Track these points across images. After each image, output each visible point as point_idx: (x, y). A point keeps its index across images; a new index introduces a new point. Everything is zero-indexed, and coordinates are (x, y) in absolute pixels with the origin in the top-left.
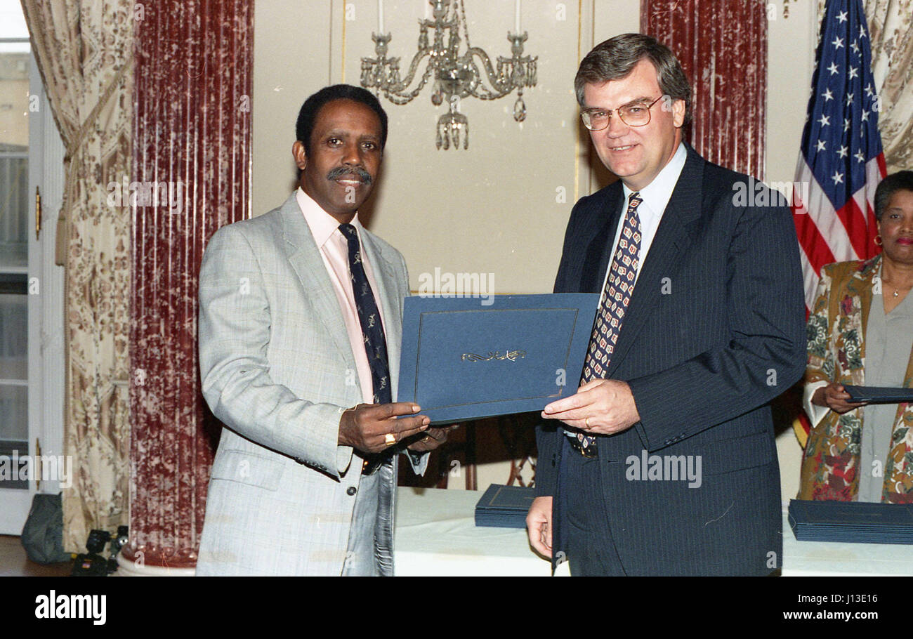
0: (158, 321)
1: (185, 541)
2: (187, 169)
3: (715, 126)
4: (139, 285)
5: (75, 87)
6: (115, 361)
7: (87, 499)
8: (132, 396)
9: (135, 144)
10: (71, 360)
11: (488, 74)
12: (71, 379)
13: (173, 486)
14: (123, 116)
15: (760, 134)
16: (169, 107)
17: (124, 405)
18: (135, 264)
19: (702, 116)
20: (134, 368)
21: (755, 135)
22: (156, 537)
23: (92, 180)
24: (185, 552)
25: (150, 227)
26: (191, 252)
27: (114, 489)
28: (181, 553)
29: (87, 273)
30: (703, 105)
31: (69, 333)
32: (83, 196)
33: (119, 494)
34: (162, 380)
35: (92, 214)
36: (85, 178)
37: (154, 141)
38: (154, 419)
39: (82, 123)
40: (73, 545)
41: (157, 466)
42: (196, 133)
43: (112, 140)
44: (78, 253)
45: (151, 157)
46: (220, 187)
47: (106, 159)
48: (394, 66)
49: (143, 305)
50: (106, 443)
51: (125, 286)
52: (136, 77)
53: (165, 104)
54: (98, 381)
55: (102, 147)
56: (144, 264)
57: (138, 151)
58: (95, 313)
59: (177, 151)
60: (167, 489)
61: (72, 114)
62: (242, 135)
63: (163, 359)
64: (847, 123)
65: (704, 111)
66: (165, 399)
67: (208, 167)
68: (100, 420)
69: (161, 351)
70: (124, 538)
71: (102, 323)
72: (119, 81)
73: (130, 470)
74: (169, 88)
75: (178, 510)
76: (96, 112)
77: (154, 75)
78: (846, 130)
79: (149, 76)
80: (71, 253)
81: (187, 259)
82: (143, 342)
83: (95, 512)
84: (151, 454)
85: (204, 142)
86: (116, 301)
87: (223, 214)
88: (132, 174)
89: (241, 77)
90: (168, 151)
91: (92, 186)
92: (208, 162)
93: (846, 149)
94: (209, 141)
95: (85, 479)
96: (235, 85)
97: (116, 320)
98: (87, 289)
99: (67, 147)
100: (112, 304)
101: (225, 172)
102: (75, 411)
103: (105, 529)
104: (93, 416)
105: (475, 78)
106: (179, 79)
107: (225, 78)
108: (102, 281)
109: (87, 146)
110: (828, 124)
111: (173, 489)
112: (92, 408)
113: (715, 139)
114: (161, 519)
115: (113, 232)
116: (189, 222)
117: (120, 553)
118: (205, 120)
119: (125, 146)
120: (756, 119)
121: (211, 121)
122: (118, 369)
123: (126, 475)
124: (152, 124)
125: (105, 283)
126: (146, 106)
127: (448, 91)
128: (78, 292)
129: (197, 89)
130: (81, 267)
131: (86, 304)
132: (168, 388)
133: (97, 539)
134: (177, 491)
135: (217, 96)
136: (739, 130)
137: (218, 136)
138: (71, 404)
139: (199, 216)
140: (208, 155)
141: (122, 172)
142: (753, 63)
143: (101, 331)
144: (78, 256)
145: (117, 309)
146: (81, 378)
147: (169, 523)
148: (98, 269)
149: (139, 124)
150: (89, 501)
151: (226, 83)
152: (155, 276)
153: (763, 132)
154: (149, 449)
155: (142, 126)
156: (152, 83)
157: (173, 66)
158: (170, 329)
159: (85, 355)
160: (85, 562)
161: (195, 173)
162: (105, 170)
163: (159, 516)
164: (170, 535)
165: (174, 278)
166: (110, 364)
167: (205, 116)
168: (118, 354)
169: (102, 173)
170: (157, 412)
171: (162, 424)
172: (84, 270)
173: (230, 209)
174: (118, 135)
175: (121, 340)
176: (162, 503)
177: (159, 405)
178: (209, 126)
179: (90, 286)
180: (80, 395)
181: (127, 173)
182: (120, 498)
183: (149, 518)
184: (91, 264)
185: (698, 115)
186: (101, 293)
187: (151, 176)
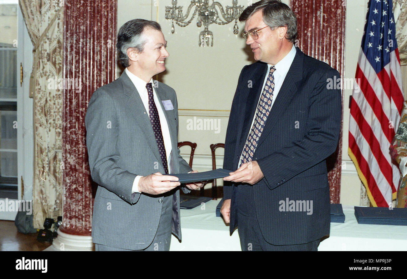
0: (75, 123)
1: (87, 223)
2: (88, 55)
3: (323, 36)
4: (66, 107)
5: (38, 19)
6: (56, 140)
7: (44, 204)
8: (63, 157)
9: (65, 44)
10: (36, 140)
11: (222, 14)
12: (36, 148)
13: (82, 198)
14: (59, 32)
15: (343, 40)
16: (79, 28)
17: (60, 161)
18: (65, 97)
19: (317, 32)
20: (64, 144)
21: (341, 40)
22: (75, 221)
23: (45, 60)
24: (87, 228)
26: (89, 92)
27: (56, 199)
29: (43, 101)
30: (317, 27)
31: (35, 128)
32: (41, 67)
33: (58, 201)
34: (77, 149)
35: (45, 75)
36: (42, 59)
37: (73, 43)
38: (73, 167)
39: (41, 35)
40: (38, 225)
41: (75, 189)
42: (92, 39)
43: (55, 41)
44: (39, 93)
45: (72, 50)
46: (102, 63)
47: (51, 51)
48: (180, 10)
49: (68, 116)
50: (52, 178)
51: (60, 107)
52: (64, 15)
53: (78, 26)
54: (48, 150)
55: (49, 45)
56: (68, 97)
57: (66, 47)
58: (47, 119)
59: (83, 47)
60: (79, 199)
61: (36, 31)
62: (112, 40)
63: (77, 140)
64: (382, 35)
65: (318, 29)
66: (78, 158)
67: (97, 54)
68: (50, 167)
69: (76, 136)
70: (60, 222)
71: (50, 124)
72: (57, 17)
73: (63, 191)
74: (80, 20)
75: (84, 209)
76: (47, 30)
77: (73, 14)
78: (381, 38)
79: (71, 14)
80: (36, 92)
81: (88, 95)
82: (68, 132)
83: (47, 210)
84: (72, 183)
85: (95, 43)
86: (56, 114)
87: (104, 75)
88: (63, 57)
89: (112, 15)
90: (79, 47)
91: (45, 63)
93: (381, 46)
94: (98, 43)
95: (43, 194)
96: (109, 18)
97: (56, 122)
98: (43, 108)
99: (34, 45)
100: (54, 115)
101: (105, 56)
103: (52, 218)
104: (46, 166)
105: (216, 15)
106: (84, 15)
107: (105, 15)
108: (50, 105)
109: (43, 45)
110: (373, 35)
111: (82, 199)
112: (46, 162)
113: (323, 42)
114: (77, 213)
116: (89, 78)
117: (58, 229)
118: (96, 33)
119: (60, 45)
120: (341, 33)
121: (98, 34)
122: (57, 144)
123: (61, 193)
124: (72, 35)
125: (51, 106)
126: (69, 28)
127: (204, 21)
128: (39, 110)
129: (92, 20)
130: (40, 99)
131: (43, 115)
132: (79, 153)
133: (49, 222)
134: (84, 200)
135: (101, 23)
136: (333, 38)
137: (102, 41)
138: (36, 160)
139: (93, 76)
140: (97, 49)
141: (59, 56)
142: (340, 9)
143: (49, 127)
144: (39, 94)
145: (57, 117)
146: (41, 148)
147: (80, 215)
148: (48, 100)
149: (66, 36)
150: (45, 205)
151: (105, 17)
152: (73, 103)
153: (344, 39)
154: (71, 181)
155: (67, 36)
156: (72, 17)
157: (81, 10)
158: (80, 127)
159: (42, 138)
160: (43, 233)
161: (91, 57)
162: (51, 56)
163: (76, 212)
164: (81, 220)
165: (82, 103)
166: (53, 142)
168: (57, 138)
169: (50, 57)
170: (75, 164)
171: (77, 170)
172: (42, 100)
173: (107, 73)
174: (57, 40)
175: (58, 131)
176: (77, 206)
177: (76, 161)
178: (97, 36)
179: (45, 107)
180: (41, 156)
181: (61, 57)
182: (58, 203)
183: (71, 212)
184: (45, 97)
185: (315, 31)
186: (49, 110)
187: (72, 59)
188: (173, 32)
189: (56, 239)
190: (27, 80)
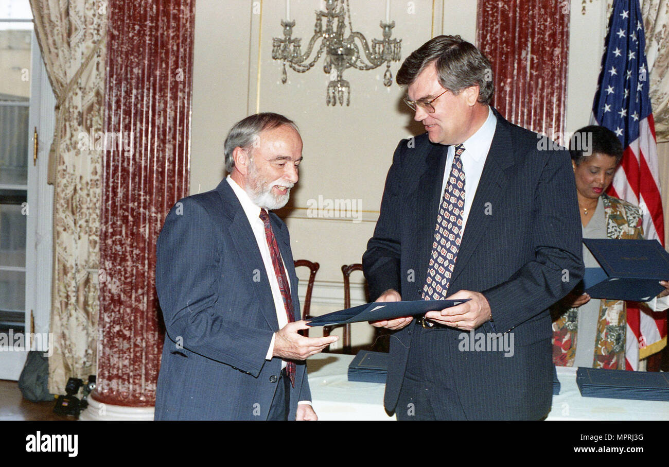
0: (121, 226)
1: (137, 387)
2: (144, 116)
3: (530, 92)
4: (107, 200)
5: (64, 55)
6: (89, 254)
7: (67, 355)
8: (101, 280)
9: (107, 97)
10: (57, 254)
11: (365, 52)
12: (57, 267)
13: (129, 346)
14: (98, 77)
15: (563, 99)
16: (132, 71)
17: (95, 287)
18: (105, 184)
19: (521, 85)
20: (102, 260)
21: (559, 100)
22: (116, 384)
23: (75, 123)
24: (137, 395)
25: (116, 158)
26: (145, 176)
27: (86, 348)
28: (134, 396)
29: (70, 190)
30: (521, 76)
31: (56, 234)
32: (68, 135)
33: (90, 352)
34: (122, 269)
35: (75, 148)
36: (70, 121)
37: (121, 96)
38: (116, 298)
39: (68, 81)
40: (56, 388)
41: (118, 332)
42: (151, 90)
43: (91, 93)
44: (63, 176)
45: (118, 107)
46: (168, 130)
47: (85, 108)
48: (296, 45)
49: (110, 214)
50: (81, 314)
51: (97, 201)
52: (108, 48)
53: (129, 68)
54: (76, 269)
55: (82, 99)
56: (111, 185)
57: (109, 102)
59: (138, 103)
60: (124, 349)
61: (61, 75)
62: (184, 92)
63: (124, 254)
64: (626, 92)
65: (522, 81)
66: (125, 283)
67: (159, 115)
68: (78, 297)
69: (122, 248)
70: (92, 384)
71: (80, 227)
72: (96, 52)
73: (98, 334)
74: (132, 57)
75: (132, 364)
76: (79, 74)
77: (122, 48)
78: (625, 97)
79: (118, 48)
80: (59, 175)
81: (142, 181)
82: (109, 242)
83: (72, 365)
84: (114, 323)
85: (157, 97)
86: (91, 211)
87: (169, 150)
88: (104, 119)
89: (185, 50)
90: (130, 103)
91: (75, 127)
92: (160, 112)
93: (625, 111)
94: (161, 97)
95: (65, 340)
96: (180, 56)
97: (90, 225)
98: (70, 202)
99: (57, 99)
100: (87, 213)
101: (172, 118)
102: (59, 291)
103: (79, 377)
104: (72, 294)
105: (356, 54)
106: (140, 51)
107: (173, 51)
108: (80, 196)
109: (72, 98)
110: (613, 92)
111: (129, 349)
112: (72, 288)
113: (530, 101)
114: (120, 371)
115: (89, 161)
116: (145, 155)
117: (90, 395)
118: (158, 81)
119: (100, 99)
120: (560, 88)
121: (162, 82)
122: (91, 260)
123: (95, 338)
124: (119, 83)
125: (83, 198)
126: (115, 70)
127: (336, 63)
128: (63, 204)
129: (152, 58)
130: (66, 186)
131: (69, 213)
132: (126, 275)
133: (74, 384)
134: (132, 350)
135: (167, 64)
136: (547, 96)
137: (167, 93)
138: (57, 285)
139: (152, 150)
140: (159, 106)
141: (97, 118)
142: (559, 47)
143: (79, 232)
144: (64, 178)
145: (92, 217)
146: (64, 266)
147: (126, 374)
148: (78, 188)
149: (110, 83)
150: (68, 357)
151: (174, 54)
152: (119, 194)
153: (565, 97)
154: (112, 319)
155: (112, 85)
156: (119, 53)
157: (136, 41)
158: (129, 233)
159: (68, 250)
160: (64, 401)
161: (150, 120)
162: (85, 116)
164: (126, 383)
165: (133, 195)
166: (85, 257)
167: (158, 78)
168: (91, 250)
169: (82, 119)
170: (119, 292)
171: (122, 301)
172: (68, 188)
173: (174, 146)
174: (94, 90)
175: (94, 240)
176: (121, 359)
177: (120, 287)
178: (161, 85)
179: (72, 199)
180: (63, 279)
181: (100, 119)
182: (90, 355)
183: (111, 369)
184: (73, 184)
185: (517, 84)
186: (80, 205)
187: (118, 121)
188: (284, 82)
189: (86, 411)
190: (44, 155)
